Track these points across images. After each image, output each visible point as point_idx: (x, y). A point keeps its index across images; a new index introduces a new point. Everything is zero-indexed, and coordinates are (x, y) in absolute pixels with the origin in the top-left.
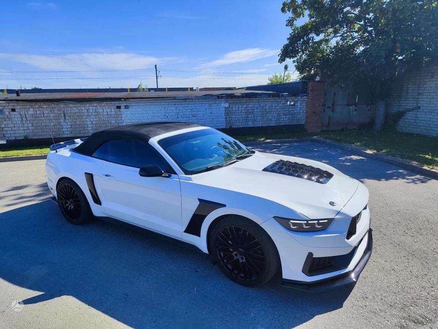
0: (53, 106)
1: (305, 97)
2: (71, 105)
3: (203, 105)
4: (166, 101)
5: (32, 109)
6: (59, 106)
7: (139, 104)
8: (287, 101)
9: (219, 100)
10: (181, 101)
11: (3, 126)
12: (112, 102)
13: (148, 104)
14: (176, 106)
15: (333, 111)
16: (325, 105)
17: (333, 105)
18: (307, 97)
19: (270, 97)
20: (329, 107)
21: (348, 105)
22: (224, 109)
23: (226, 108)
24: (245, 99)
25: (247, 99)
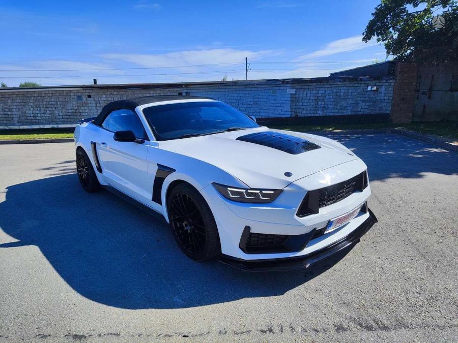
0: (122, 93)
1: (391, 81)
2: (138, 92)
3: (266, 91)
4: (227, 87)
5: (104, 96)
6: (127, 93)
7: (200, 91)
8: (368, 86)
9: (285, 85)
10: (241, 87)
11: (81, 111)
12: (174, 89)
13: (209, 90)
14: (237, 92)
15: (429, 98)
16: (418, 91)
17: (431, 90)
18: (394, 81)
19: (345, 81)
20: (424, 93)
21: (451, 90)
22: (289, 96)
23: (292, 94)
24: (314, 84)
25: (317, 84)
